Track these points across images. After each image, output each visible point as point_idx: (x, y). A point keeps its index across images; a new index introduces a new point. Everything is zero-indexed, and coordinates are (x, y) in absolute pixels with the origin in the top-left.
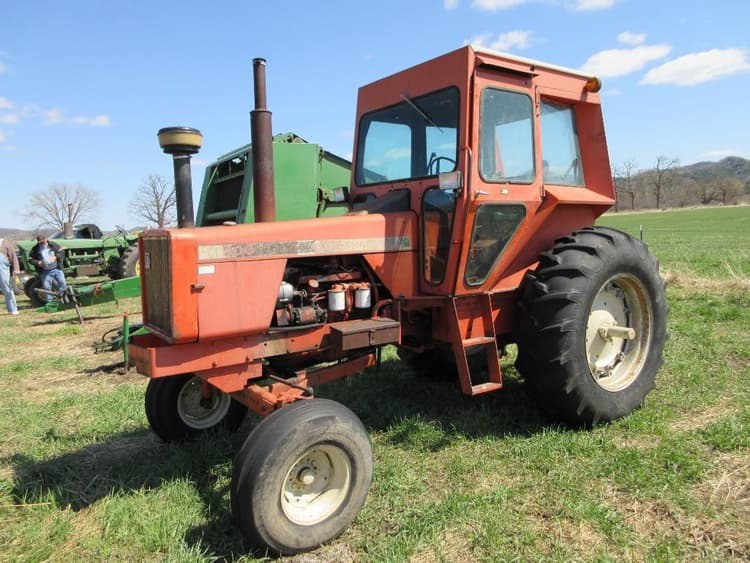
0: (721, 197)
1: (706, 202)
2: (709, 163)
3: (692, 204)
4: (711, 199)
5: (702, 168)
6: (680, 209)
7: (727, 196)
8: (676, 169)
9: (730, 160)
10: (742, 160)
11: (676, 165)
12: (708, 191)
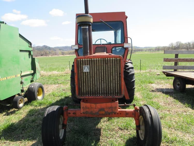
0: (45, 54)
1: (42, 55)
2: (40, 46)
3: (39, 56)
4: (43, 55)
5: (38, 47)
6: (41, 57)
7: (46, 54)
8: (35, 47)
9: (44, 46)
10: (47, 46)
11: (34, 46)
12: (42, 53)
